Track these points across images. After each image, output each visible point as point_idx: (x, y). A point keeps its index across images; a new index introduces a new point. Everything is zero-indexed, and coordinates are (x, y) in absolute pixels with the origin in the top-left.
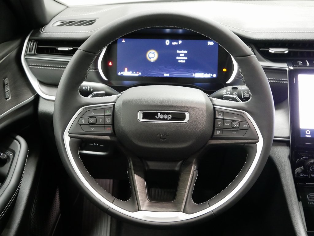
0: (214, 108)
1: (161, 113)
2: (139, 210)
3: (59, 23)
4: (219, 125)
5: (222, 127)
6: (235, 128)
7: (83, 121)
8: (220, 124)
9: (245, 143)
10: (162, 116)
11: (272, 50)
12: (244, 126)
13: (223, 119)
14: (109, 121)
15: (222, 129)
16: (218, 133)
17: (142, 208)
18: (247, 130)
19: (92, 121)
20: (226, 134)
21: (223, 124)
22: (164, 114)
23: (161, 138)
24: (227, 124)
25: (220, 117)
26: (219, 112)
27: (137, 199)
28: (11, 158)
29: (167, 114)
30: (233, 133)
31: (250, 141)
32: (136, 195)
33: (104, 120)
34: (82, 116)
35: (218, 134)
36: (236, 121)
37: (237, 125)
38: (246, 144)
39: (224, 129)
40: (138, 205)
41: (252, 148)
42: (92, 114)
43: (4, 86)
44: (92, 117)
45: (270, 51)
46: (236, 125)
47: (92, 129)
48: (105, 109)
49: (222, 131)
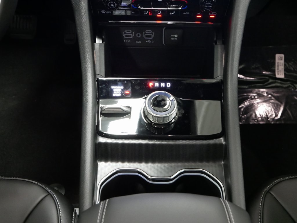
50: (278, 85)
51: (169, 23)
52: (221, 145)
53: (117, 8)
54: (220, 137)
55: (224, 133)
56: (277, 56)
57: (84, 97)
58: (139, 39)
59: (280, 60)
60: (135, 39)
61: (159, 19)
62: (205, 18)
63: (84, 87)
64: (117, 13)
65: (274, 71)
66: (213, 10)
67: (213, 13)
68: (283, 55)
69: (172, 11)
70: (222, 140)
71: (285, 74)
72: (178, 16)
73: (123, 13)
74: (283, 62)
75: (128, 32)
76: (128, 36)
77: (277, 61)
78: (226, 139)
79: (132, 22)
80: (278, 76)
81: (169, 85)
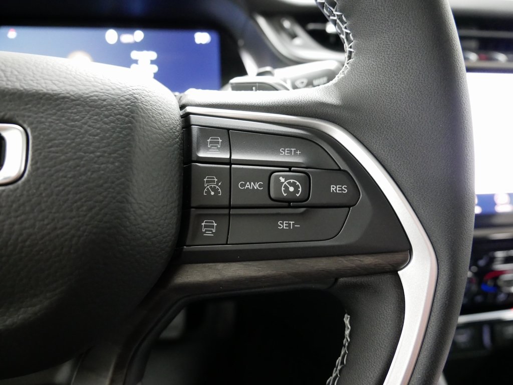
4: (208, 192)
5: (226, 203)
6: (288, 203)
8: (214, 189)
9: (336, 276)
12: (333, 188)
13: (229, 162)
15: (226, 211)
18: (349, 207)
24: (248, 186)
25: (214, 153)
26: (209, 131)
30: (283, 225)
31: (368, 261)
35: (209, 234)
36: (290, 168)
37: (296, 187)
38: (342, 276)
39: (233, 211)
46: (291, 189)
49: (226, 219)
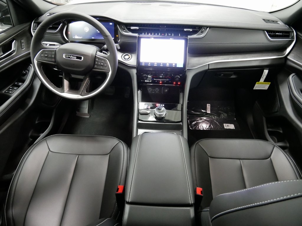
0: (96, 56)
1: (72, 56)
2: (64, 92)
3: (49, 14)
4: (96, 63)
6: (102, 65)
7: (42, 55)
10: (72, 57)
11: (132, 28)
12: (106, 65)
14: (53, 56)
16: (96, 66)
17: (65, 92)
18: (106, 67)
19: (46, 55)
20: (99, 67)
21: (98, 63)
22: (73, 56)
23: (72, 66)
25: (97, 60)
26: (97, 58)
27: (64, 88)
28: (28, 73)
29: (75, 56)
30: (101, 67)
31: (107, 71)
32: (64, 87)
33: (51, 56)
34: (42, 53)
36: (102, 62)
38: (105, 72)
39: (98, 65)
40: (64, 91)
41: (108, 74)
42: (47, 52)
43: (21, 43)
44: (46, 54)
45: (131, 28)
47: (46, 59)
48: (52, 51)
50: (208, 116)
51: (166, 85)
52: (181, 125)
53: (146, 79)
54: (180, 122)
55: (182, 121)
56: (208, 105)
57: (134, 108)
58: (153, 91)
59: (208, 106)
60: (152, 91)
61: (161, 83)
62: (177, 84)
63: (134, 105)
64: (146, 81)
65: (206, 110)
66: (179, 81)
67: (179, 82)
68: (210, 104)
69: (165, 81)
70: (181, 123)
71: (211, 112)
72: (167, 83)
73: (148, 81)
74: (210, 107)
75: (150, 89)
76: (150, 90)
77: (207, 106)
78: (182, 123)
79: (151, 84)
80: (208, 112)
81: (163, 105)
